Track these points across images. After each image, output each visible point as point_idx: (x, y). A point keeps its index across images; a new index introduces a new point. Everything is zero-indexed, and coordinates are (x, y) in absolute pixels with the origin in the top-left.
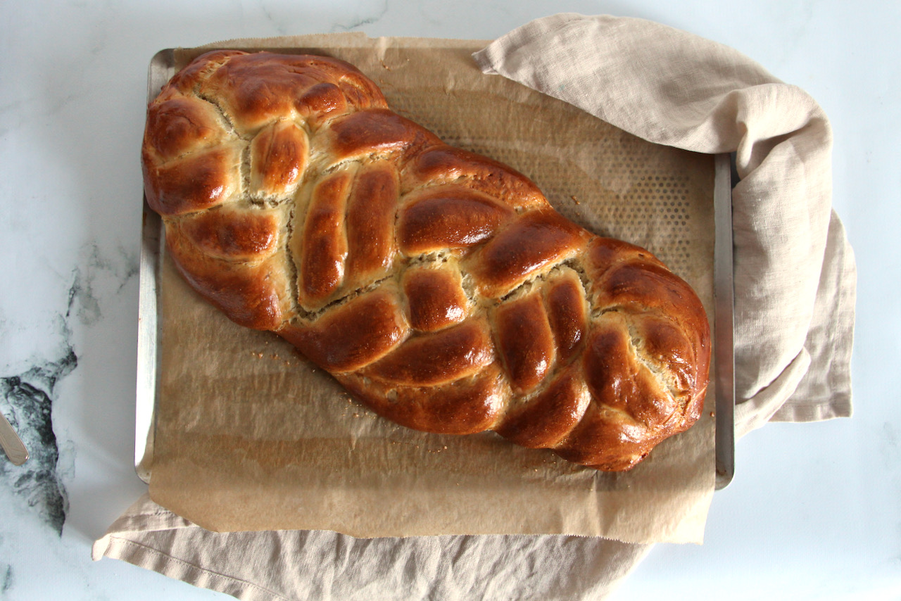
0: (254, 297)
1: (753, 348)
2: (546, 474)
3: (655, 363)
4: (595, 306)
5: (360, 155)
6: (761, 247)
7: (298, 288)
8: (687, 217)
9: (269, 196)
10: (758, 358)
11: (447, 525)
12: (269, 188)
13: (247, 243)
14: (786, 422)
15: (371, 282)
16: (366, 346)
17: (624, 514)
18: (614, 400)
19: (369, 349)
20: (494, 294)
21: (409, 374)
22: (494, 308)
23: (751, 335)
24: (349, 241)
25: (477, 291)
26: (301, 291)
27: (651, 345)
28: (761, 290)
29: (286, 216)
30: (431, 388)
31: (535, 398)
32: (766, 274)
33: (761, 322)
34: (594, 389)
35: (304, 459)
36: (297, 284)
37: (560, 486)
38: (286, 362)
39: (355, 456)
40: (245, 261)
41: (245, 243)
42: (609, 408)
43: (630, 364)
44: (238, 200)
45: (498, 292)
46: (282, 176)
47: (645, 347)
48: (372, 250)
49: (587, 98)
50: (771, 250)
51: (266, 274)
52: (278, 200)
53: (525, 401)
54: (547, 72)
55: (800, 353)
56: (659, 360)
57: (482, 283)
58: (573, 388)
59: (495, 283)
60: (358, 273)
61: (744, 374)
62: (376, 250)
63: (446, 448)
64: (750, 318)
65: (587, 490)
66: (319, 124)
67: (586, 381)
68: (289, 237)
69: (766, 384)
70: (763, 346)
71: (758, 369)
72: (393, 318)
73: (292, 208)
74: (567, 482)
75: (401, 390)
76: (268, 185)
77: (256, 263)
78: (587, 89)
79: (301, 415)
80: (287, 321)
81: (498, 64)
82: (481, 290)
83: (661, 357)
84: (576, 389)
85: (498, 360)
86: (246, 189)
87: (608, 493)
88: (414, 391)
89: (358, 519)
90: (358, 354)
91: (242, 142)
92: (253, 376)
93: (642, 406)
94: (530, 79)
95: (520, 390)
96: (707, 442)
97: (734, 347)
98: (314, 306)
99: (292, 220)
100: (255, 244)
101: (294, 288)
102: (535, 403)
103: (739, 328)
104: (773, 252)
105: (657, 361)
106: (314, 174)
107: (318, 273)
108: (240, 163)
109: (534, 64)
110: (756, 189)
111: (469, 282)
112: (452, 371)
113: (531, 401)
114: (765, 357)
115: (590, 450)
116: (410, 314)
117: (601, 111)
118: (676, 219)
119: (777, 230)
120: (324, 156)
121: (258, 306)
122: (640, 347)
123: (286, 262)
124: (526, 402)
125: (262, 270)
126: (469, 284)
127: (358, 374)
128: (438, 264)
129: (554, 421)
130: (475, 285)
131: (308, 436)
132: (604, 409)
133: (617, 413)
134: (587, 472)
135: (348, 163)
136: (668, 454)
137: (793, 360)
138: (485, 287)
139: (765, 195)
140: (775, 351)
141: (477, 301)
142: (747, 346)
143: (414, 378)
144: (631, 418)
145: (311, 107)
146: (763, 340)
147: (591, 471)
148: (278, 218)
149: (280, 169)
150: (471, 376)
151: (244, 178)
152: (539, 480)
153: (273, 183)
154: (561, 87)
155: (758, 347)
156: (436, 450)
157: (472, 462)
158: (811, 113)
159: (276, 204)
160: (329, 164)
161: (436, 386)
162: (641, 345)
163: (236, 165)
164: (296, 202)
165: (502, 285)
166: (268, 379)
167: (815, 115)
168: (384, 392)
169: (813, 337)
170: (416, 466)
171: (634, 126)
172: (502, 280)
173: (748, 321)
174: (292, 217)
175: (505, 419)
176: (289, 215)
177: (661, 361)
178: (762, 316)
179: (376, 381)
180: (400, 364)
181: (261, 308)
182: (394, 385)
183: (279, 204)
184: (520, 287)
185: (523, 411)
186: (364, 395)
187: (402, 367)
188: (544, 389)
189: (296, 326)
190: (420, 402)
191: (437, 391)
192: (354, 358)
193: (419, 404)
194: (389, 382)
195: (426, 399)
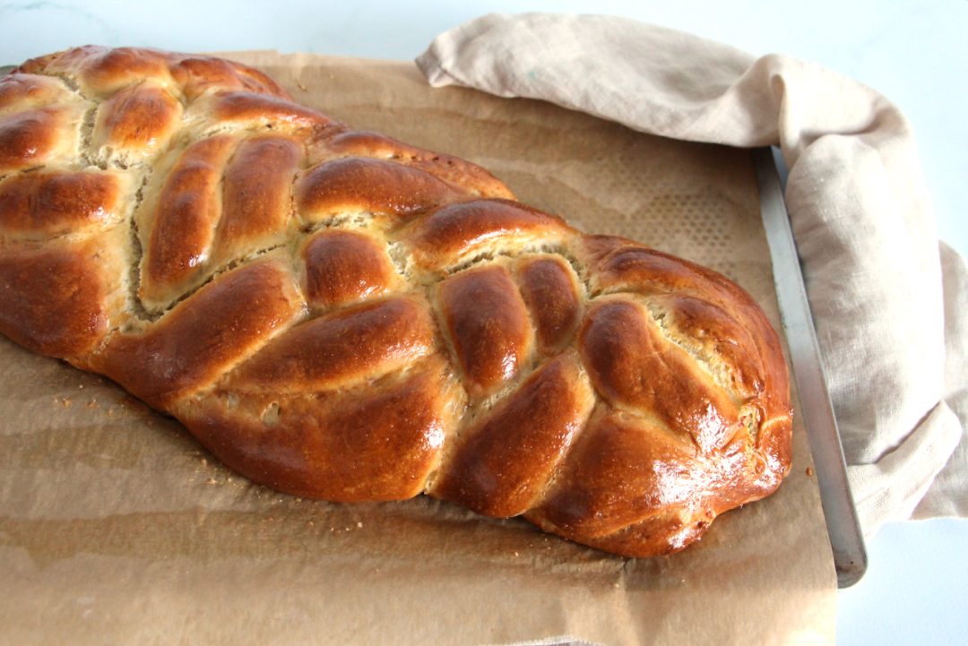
0: (70, 279)
1: (858, 389)
2: (534, 560)
3: (693, 343)
4: (594, 288)
5: (253, 121)
6: (838, 241)
7: (141, 273)
8: (727, 237)
9: (115, 155)
10: (869, 400)
11: (354, 631)
12: (118, 142)
13: (73, 201)
14: (944, 518)
15: (251, 251)
16: (233, 325)
17: (679, 619)
18: (632, 389)
19: (238, 330)
20: (436, 263)
21: (299, 367)
22: (438, 285)
23: (850, 366)
24: (224, 203)
25: (410, 261)
26: (144, 278)
27: (684, 317)
28: (851, 297)
29: (137, 182)
30: (333, 393)
31: (504, 399)
32: (854, 274)
33: (861, 342)
34: (598, 374)
35: (111, 544)
36: (139, 267)
37: (560, 577)
38: (107, 411)
39: (201, 533)
40: (65, 232)
41: (70, 200)
42: (626, 408)
43: (652, 336)
44: (70, 163)
45: (443, 261)
46: (138, 130)
47: (674, 322)
48: (256, 207)
49: (566, 84)
50: (853, 243)
51: (93, 253)
52: (128, 162)
53: (487, 406)
54: (511, 57)
55: (938, 405)
57: (417, 251)
58: (564, 375)
59: (438, 248)
60: (233, 240)
61: (852, 429)
62: (262, 207)
63: (360, 525)
64: (842, 339)
65: (609, 586)
66: (200, 90)
67: (585, 364)
68: (137, 207)
69: (894, 442)
70: (873, 381)
71: (873, 416)
72: (279, 287)
73: (147, 173)
74: (573, 574)
75: (286, 403)
76: (115, 138)
77: (80, 236)
78: (564, 74)
79: (118, 483)
80: (116, 329)
81: (448, 63)
82: (417, 258)
83: (701, 333)
84: (568, 376)
85: (442, 350)
86: (83, 151)
87: (648, 594)
88: (306, 401)
89: (192, 626)
90: (221, 341)
91: (89, 104)
92: (49, 431)
93: (681, 398)
94: (491, 74)
95: (478, 388)
96: (810, 515)
97: (829, 392)
98: (162, 299)
99: (144, 187)
100: (84, 202)
101: (134, 272)
102: (503, 406)
103: (829, 358)
104: (857, 246)
105: (696, 340)
106: (185, 140)
108: (80, 122)
109: (493, 50)
110: (814, 169)
111: (398, 251)
112: (369, 352)
113: (498, 404)
114: (881, 397)
115: (603, 482)
116: (306, 283)
117: (586, 98)
118: (711, 240)
119: (856, 218)
120: (201, 120)
121: (75, 294)
122: (667, 322)
123: (128, 241)
124: (490, 408)
125: (88, 246)
126: (400, 254)
127: (220, 392)
128: (351, 226)
129: (536, 428)
130: (408, 253)
131: (125, 509)
132: (618, 410)
133: (640, 418)
134: (608, 564)
135: (235, 128)
136: (746, 535)
137: (930, 413)
138: (423, 256)
139: (829, 173)
140: (893, 387)
141: (412, 276)
142: (848, 387)
143: (307, 372)
144: (666, 428)
145: (191, 72)
146: (871, 372)
147: (614, 564)
148: (126, 184)
149: (136, 120)
150: (400, 370)
151: (82, 139)
152: (523, 566)
153: (124, 137)
154: (531, 74)
155: (866, 385)
156: (343, 528)
157: (405, 542)
158: (875, 103)
159: (124, 167)
160: (207, 127)
161: (342, 388)
162: (667, 319)
163: (75, 122)
164: (154, 169)
165: (448, 250)
166: (73, 434)
167: (881, 106)
168: (258, 413)
169: (958, 404)
170: (306, 550)
171: (633, 113)
172: (448, 242)
173: (841, 343)
174: (144, 184)
175: (456, 444)
176: (141, 182)
177: (703, 340)
178: (861, 332)
179: (247, 395)
180: (286, 354)
181: (78, 298)
182: (276, 394)
183: (129, 168)
184: (476, 260)
185: (486, 422)
186: (227, 423)
187: (289, 357)
188: (517, 385)
189: (129, 334)
190: (315, 417)
191: (345, 395)
192: (215, 350)
193: (313, 422)
194: (267, 391)
195: (325, 411)
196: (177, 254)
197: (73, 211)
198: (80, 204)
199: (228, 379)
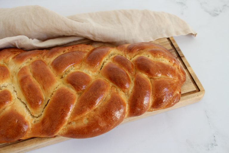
5: (27, 60)
15: (54, 89)
19: (67, 107)
21: (86, 107)
24: (38, 82)
26: (31, 110)
27: (153, 54)
29: (12, 88)
30: (97, 108)
31: (132, 89)
34: (147, 74)
36: (28, 108)
40: (4, 109)
41: (1, 101)
43: (152, 61)
46: (3, 76)
48: (48, 79)
51: (14, 110)
53: (130, 92)
56: (159, 57)
57: (90, 69)
60: (48, 89)
66: (8, 60)
68: (17, 94)
73: (13, 85)
75: (88, 117)
77: (8, 108)
80: (32, 124)
82: (91, 71)
88: (92, 114)
90: (64, 111)
95: (126, 90)
106: (15, 73)
107: (33, 97)
120: (15, 66)
124: (131, 92)
125: (12, 109)
127: (69, 123)
128: (72, 71)
141: (93, 75)
143: (89, 107)
148: (10, 89)
160: (18, 67)
172: (96, 64)
174: (14, 88)
179: (77, 120)
180: (81, 106)
181: (19, 122)
182: (84, 116)
183: (7, 86)
184: (103, 64)
185: (132, 96)
186: (76, 129)
187: (82, 106)
188: (133, 84)
189: (35, 123)
190: (97, 116)
191: (100, 107)
192: (64, 114)
193: (97, 117)
194: (81, 116)
195: (98, 113)
196: (37, 100)
197: (4, 103)
198: (4, 100)
199: (70, 119)
